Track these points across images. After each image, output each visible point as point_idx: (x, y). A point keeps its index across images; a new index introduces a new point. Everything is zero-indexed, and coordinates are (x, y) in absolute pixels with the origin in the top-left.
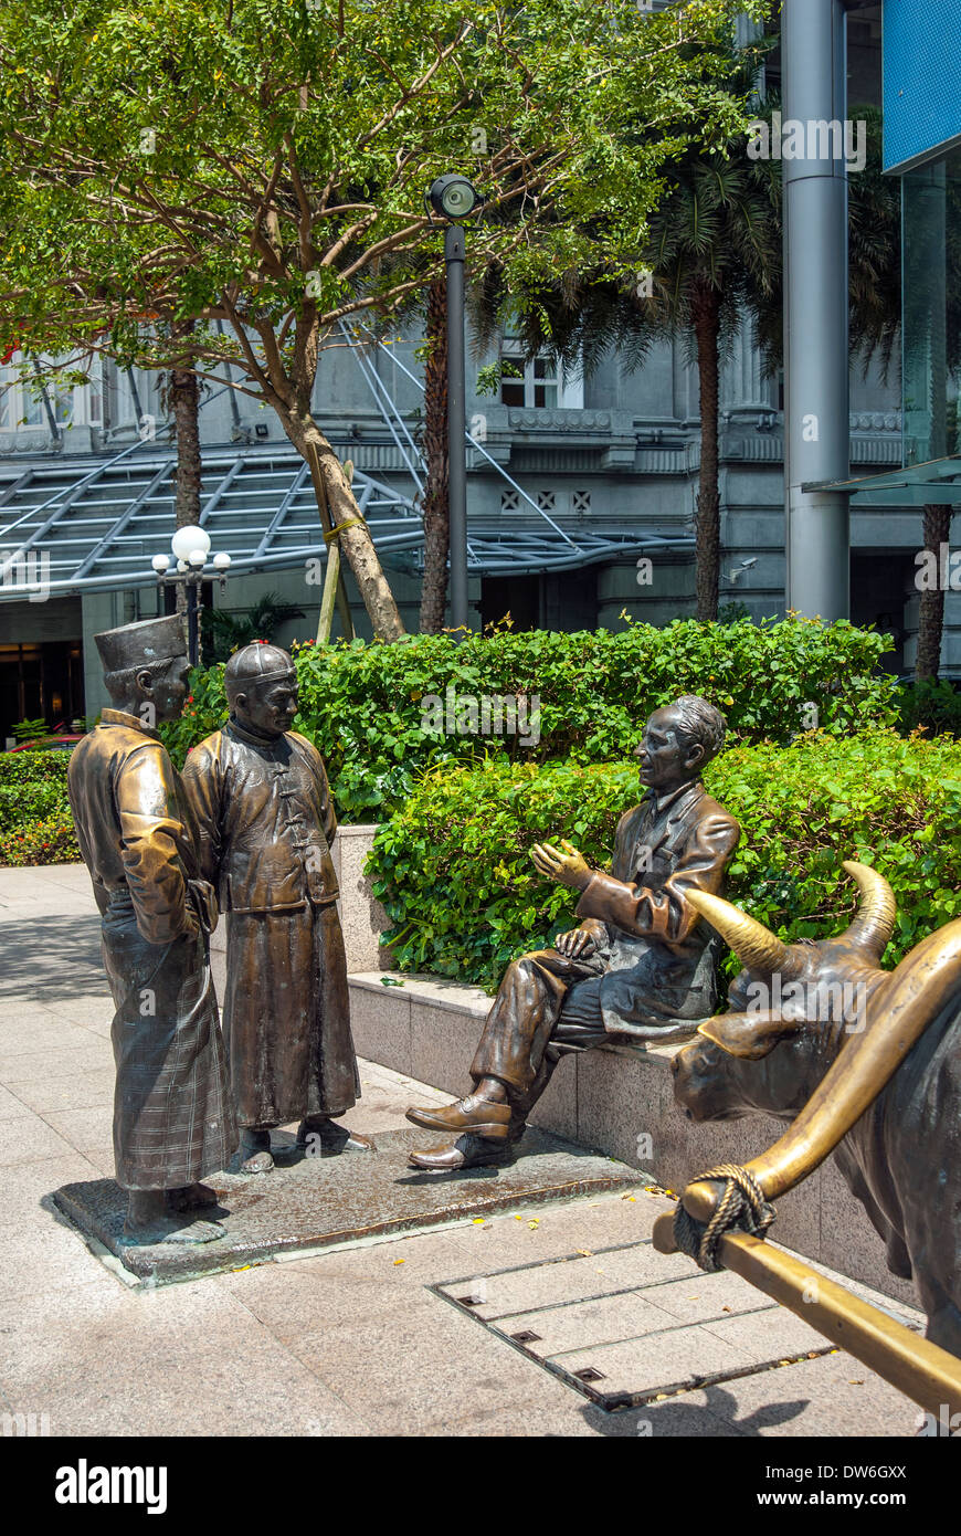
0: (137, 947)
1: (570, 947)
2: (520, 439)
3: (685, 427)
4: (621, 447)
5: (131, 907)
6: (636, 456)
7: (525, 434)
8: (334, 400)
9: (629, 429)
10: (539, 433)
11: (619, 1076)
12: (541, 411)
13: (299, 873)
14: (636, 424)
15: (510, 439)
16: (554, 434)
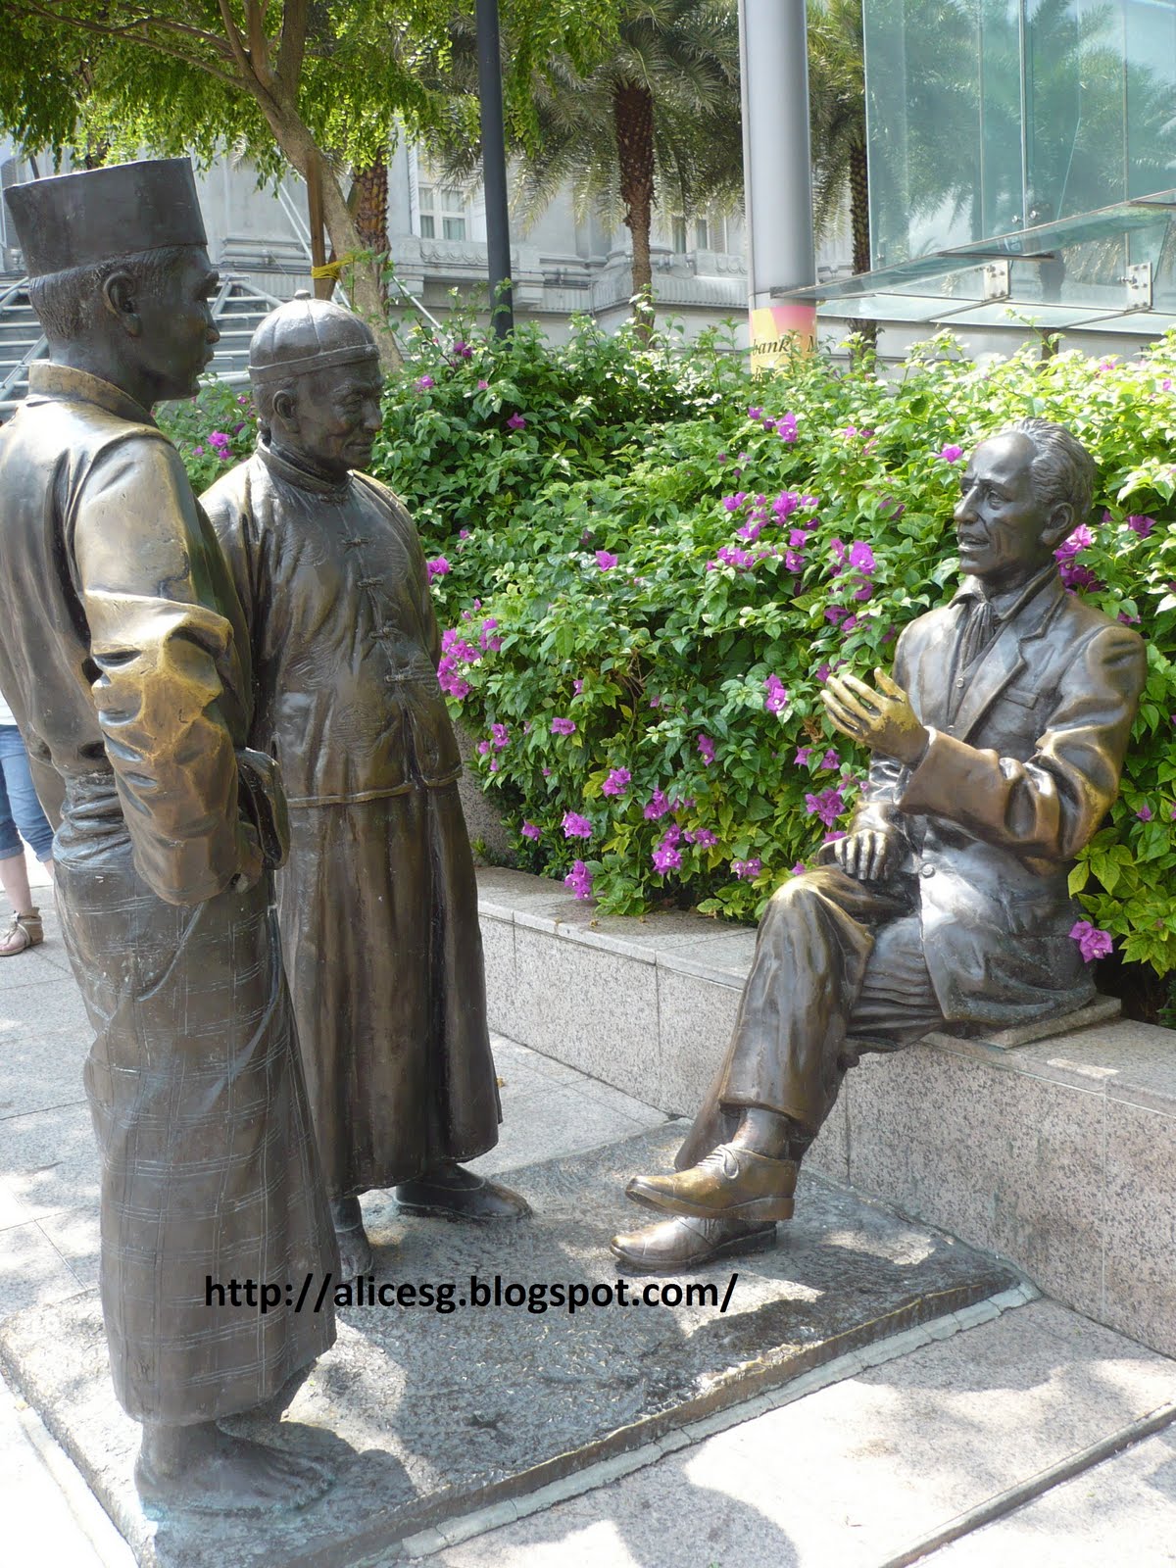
0: (133, 905)
1: (863, 864)
2: (431, 272)
3: (587, 266)
4: (530, 283)
5: (115, 815)
6: (545, 294)
7: (436, 266)
8: (247, 225)
9: (537, 267)
10: (450, 266)
11: (941, 1086)
12: (452, 243)
13: (399, 732)
14: (543, 261)
15: (423, 271)
16: (464, 267)
